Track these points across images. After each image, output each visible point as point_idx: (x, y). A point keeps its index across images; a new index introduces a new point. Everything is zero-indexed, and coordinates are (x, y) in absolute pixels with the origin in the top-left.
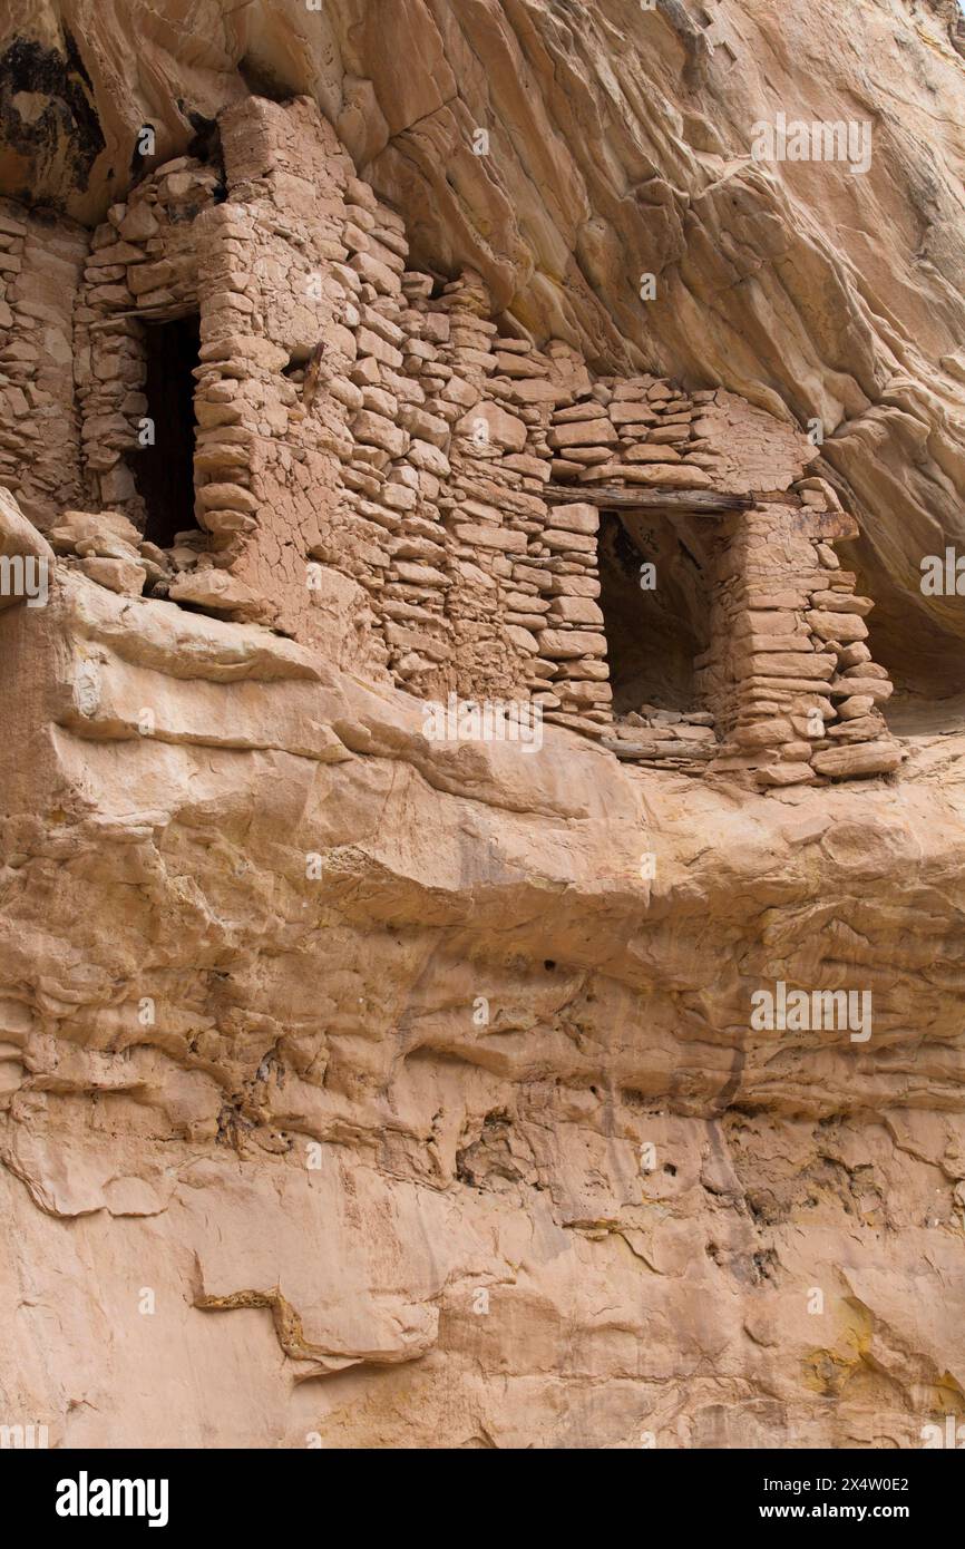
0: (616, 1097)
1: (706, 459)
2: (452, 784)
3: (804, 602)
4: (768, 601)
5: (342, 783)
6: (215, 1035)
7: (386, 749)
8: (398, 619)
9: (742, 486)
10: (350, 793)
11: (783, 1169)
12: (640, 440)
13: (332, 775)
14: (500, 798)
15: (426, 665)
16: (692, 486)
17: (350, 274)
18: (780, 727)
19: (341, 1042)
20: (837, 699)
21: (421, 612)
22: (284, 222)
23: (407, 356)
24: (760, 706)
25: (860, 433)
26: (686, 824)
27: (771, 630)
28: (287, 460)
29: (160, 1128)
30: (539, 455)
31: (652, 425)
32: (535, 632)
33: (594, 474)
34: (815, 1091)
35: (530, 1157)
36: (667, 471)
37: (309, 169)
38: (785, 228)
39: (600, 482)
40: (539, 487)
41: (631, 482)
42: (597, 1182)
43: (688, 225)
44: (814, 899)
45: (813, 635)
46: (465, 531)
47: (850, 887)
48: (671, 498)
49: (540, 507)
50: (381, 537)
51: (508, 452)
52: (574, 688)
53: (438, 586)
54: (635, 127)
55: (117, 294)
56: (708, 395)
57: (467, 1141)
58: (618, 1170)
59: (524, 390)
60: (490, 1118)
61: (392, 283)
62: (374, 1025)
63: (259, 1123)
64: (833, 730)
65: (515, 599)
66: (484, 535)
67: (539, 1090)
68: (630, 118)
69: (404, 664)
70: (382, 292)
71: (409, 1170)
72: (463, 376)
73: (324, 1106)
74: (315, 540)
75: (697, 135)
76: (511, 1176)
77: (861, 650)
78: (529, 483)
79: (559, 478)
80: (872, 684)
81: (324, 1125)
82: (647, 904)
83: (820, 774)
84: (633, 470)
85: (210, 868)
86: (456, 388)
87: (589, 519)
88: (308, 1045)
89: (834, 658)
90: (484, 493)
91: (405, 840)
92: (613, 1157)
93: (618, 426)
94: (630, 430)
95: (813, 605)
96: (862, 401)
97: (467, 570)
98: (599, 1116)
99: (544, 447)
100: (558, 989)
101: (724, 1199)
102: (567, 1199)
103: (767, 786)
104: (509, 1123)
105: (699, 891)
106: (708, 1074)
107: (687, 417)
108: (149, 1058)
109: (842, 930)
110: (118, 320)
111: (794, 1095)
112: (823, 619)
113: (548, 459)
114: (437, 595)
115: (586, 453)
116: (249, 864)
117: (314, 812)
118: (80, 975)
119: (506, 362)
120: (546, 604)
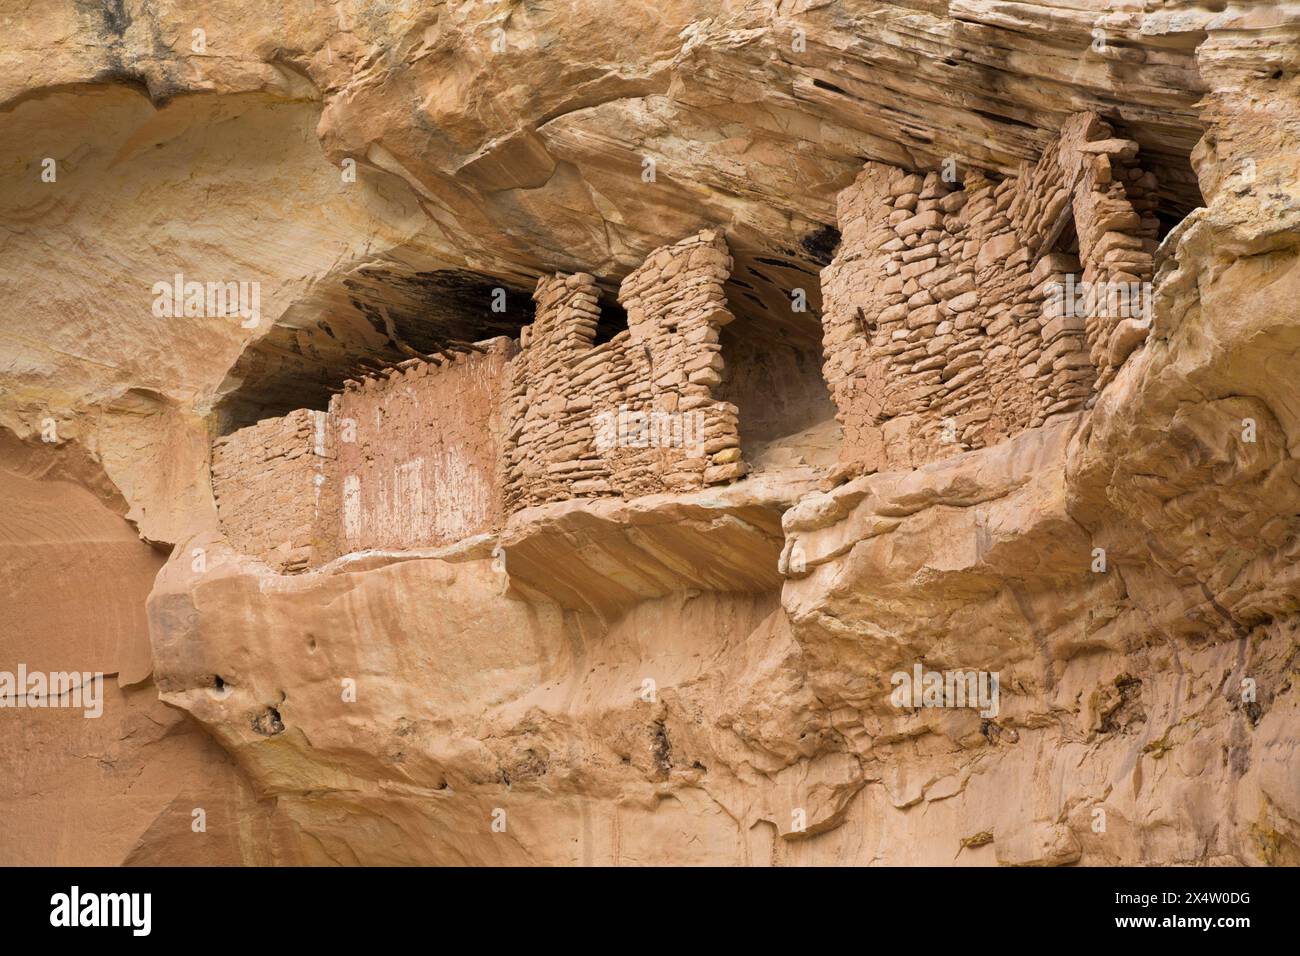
0: (1181, 643)
2: (968, 500)
5: (898, 539)
7: (920, 505)
10: (906, 541)
13: (890, 538)
14: (991, 494)
15: (980, 426)
28: (852, 382)
29: (950, 747)
32: (1035, 361)
35: (1149, 702)
40: (1024, 267)
42: (1167, 712)
49: (1026, 279)
50: (925, 379)
53: (973, 377)
60: (1122, 683)
61: (930, 218)
62: (1026, 651)
65: (1020, 351)
66: (999, 324)
70: (918, 233)
71: (1074, 734)
72: (970, 239)
74: (876, 412)
76: (1142, 720)
78: (1018, 270)
81: (1024, 719)
86: (967, 249)
98: (1173, 661)
99: (1023, 238)
100: (1105, 585)
101: (1230, 704)
102: (1149, 729)
104: (1141, 682)
106: (1202, 608)
113: (1025, 245)
114: (973, 383)
116: (880, 602)
117: (892, 562)
118: (854, 686)
119: (1001, 200)
120: (1035, 340)
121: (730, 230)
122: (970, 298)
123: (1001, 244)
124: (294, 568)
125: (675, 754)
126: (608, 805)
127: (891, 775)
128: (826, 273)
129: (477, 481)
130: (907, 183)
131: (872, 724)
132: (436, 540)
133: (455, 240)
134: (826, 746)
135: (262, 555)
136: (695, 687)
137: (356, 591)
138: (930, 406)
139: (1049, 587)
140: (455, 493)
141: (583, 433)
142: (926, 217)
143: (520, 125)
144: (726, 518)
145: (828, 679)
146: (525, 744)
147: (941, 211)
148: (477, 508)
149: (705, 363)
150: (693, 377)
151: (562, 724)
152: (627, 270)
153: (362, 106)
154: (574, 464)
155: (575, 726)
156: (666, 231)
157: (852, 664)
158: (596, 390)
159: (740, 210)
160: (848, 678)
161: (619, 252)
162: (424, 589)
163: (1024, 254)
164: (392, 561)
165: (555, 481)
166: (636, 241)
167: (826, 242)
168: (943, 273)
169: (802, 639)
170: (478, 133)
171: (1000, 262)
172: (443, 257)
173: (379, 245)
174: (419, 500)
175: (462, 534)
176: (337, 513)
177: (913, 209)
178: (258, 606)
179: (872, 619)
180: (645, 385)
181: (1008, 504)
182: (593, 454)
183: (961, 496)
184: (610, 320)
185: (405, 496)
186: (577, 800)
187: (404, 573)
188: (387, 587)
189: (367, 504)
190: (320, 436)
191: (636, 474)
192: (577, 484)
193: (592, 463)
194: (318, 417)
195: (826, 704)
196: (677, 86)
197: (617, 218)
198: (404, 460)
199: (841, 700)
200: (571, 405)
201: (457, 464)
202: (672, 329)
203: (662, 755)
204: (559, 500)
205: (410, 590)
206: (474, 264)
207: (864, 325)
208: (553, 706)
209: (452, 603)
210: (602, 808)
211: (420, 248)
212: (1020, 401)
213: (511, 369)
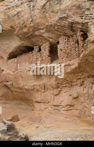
121: (50, 42)
122: (70, 47)
123: (73, 42)
124: (14, 72)
125: (46, 88)
126: (40, 92)
127: (63, 90)
128: (58, 45)
130: (65, 37)
131: (62, 85)
132: (26, 70)
133: (27, 43)
134: (58, 87)
135: (11, 71)
136: (47, 82)
137: (19, 74)
138: (67, 57)
139: (77, 73)
142: (67, 40)
143: (32, 33)
145: (58, 81)
146: (33, 87)
147: (68, 40)
149: (48, 54)
152: (41, 45)
153: (18, 31)
155: (37, 86)
156: (44, 42)
157: (60, 80)
158: (39, 56)
159: (51, 40)
161: (41, 44)
163: (75, 43)
164: (22, 71)
166: (42, 43)
167: (58, 43)
168: (68, 45)
169: (56, 78)
170: (28, 33)
171: (73, 44)
172: (26, 45)
173: (20, 44)
174: (24, 66)
175: (28, 69)
176: (17, 67)
177: (65, 39)
178: (11, 75)
180: (43, 56)
181: (73, 66)
183: (69, 65)
184: (40, 50)
185: (23, 66)
186: (37, 92)
188: (21, 74)
189: (20, 66)
190: (16, 60)
194: (16, 59)
195: (58, 84)
196: (45, 29)
197: (40, 41)
198: (23, 63)
200: (37, 57)
201: (27, 63)
202: (45, 51)
203: (44, 88)
205: (23, 74)
206: (29, 45)
207: (61, 50)
208: (35, 84)
209: (27, 75)
210: (39, 93)
211: (24, 44)
212: (74, 57)
213: (32, 55)
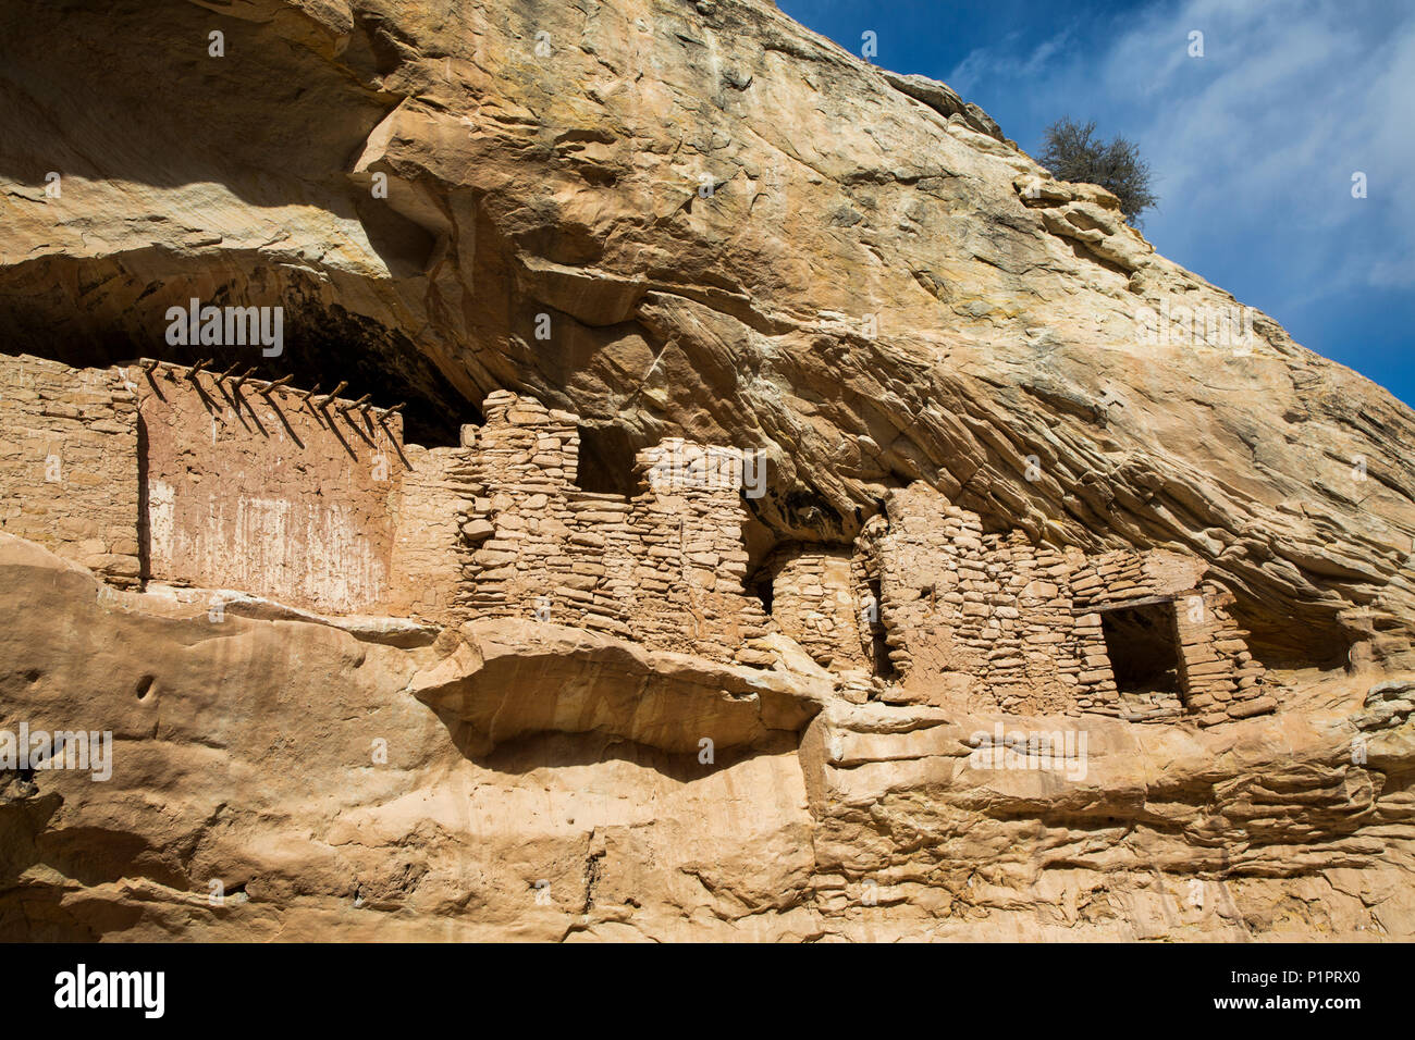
0: (1163, 874)
1: (1150, 582)
3: (1211, 638)
4: (1191, 641)
6: (939, 871)
8: (998, 684)
9: (1170, 591)
11: (1266, 903)
12: (1115, 580)
13: (964, 760)
15: (1017, 700)
16: (1144, 596)
17: (951, 548)
18: (1206, 698)
19: (1006, 866)
20: (1236, 680)
21: (1010, 679)
22: (911, 537)
23: (988, 574)
24: (1193, 690)
25: (1233, 553)
26: (1162, 749)
27: (1195, 653)
28: (923, 634)
29: (922, 914)
30: (1066, 597)
31: (1120, 572)
32: (1075, 674)
33: (1094, 600)
34: (1276, 863)
35: (1120, 906)
36: (1129, 592)
37: (921, 513)
38: (1158, 477)
39: (1099, 603)
40: (1067, 611)
41: (1113, 600)
42: (1156, 917)
43: (1112, 486)
44: (1235, 776)
45: (1217, 652)
46: (1030, 639)
47: (1255, 769)
48: (1135, 603)
49: (1070, 620)
50: (982, 653)
51: (1049, 599)
52: (1099, 695)
53: (1019, 666)
54: (1072, 452)
55: (862, 573)
56: (1147, 552)
57: (1083, 903)
58: (1167, 910)
59: (1052, 571)
60: (1095, 891)
61: (976, 544)
62: (1020, 857)
63: (972, 906)
64: (1236, 695)
65: (1060, 663)
66: (1041, 638)
67: (1119, 874)
68: (1068, 450)
69: (1005, 703)
70: (969, 550)
71: (1052, 919)
72: (1018, 574)
73: (1003, 894)
74: (944, 663)
75: (1107, 446)
76: (1112, 916)
77: (1246, 656)
78: (1061, 611)
79: (1076, 605)
80: (1252, 670)
81: (1004, 904)
82: (1146, 789)
83: (1232, 717)
84: (1112, 595)
85: (913, 807)
86: (1016, 579)
87: (1096, 619)
88: (988, 870)
89: (1231, 661)
90: (1038, 621)
91: (1009, 780)
92: (1164, 904)
93: (1102, 577)
94: (1108, 577)
95: (1216, 639)
96: (1231, 537)
97: (1034, 655)
98: (1154, 884)
99: (1068, 593)
101: (1230, 921)
102: (1139, 926)
103: (1203, 726)
104: (1107, 891)
105: (1172, 781)
106: (1209, 860)
107: (1138, 565)
108: (909, 885)
109: (1258, 789)
110: (865, 583)
111: (1265, 866)
112: (1221, 645)
113: (1070, 598)
114: (1019, 670)
115: (1088, 592)
116: (931, 803)
117: (958, 777)
118: (863, 859)
119: (1042, 561)
120: (1078, 662)
123: (1046, 588)
124: (116, 580)
125: (601, 889)
129: (366, 553)
136: (644, 829)
137: (238, 640)
140: (336, 558)
141: (597, 569)
144: (754, 696)
146: (405, 856)
148: (367, 584)
150: (727, 565)
151: (459, 841)
154: (589, 596)
155: (475, 847)
157: (870, 842)
158: (613, 535)
160: (858, 851)
162: (326, 660)
163: (1069, 604)
164: (294, 617)
165: (566, 605)
171: (1044, 599)
175: (345, 607)
178: (85, 620)
179: (911, 813)
180: (676, 553)
182: (609, 593)
187: (310, 637)
188: (281, 646)
189: (186, 525)
191: (665, 630)
192: (590, 615)
193: (608, 601)
198: (256, 494)
199: (842, 867)
200: (576, 536)
201: (340, 526)
202: (701, 514)
203: (588, 887)
204: (569, 624)
205: (309, 657)
207: (933, 597)
208: (449, 821)
209: (355, 686)
212: (1061, 695)
